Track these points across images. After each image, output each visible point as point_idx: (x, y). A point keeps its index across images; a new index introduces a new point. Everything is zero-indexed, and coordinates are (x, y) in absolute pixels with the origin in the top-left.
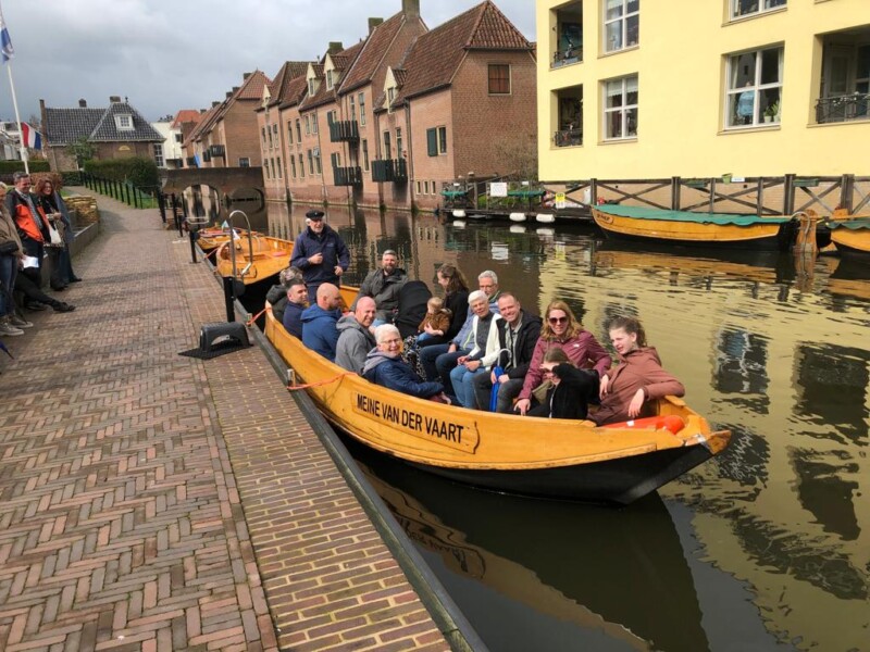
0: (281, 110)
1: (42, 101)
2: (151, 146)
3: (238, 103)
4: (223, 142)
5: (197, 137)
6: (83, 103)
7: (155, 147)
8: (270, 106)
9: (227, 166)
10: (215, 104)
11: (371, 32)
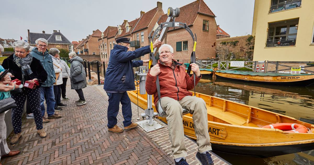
0: (108, 39)
1: (29, 30)
2: (68, 46)
3: (93, 37)
4: (88, 48)
5: (78, 47)
6: (44, 32)
7: (69, 47)
8: (104, 38)
9: (89, 54)
10: (83, 39)
11: (141, 16)
